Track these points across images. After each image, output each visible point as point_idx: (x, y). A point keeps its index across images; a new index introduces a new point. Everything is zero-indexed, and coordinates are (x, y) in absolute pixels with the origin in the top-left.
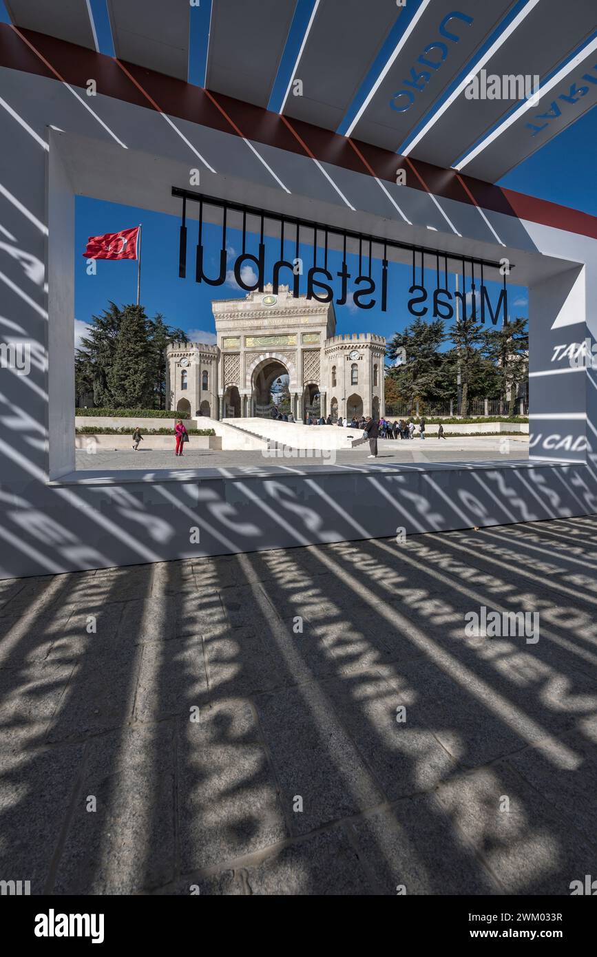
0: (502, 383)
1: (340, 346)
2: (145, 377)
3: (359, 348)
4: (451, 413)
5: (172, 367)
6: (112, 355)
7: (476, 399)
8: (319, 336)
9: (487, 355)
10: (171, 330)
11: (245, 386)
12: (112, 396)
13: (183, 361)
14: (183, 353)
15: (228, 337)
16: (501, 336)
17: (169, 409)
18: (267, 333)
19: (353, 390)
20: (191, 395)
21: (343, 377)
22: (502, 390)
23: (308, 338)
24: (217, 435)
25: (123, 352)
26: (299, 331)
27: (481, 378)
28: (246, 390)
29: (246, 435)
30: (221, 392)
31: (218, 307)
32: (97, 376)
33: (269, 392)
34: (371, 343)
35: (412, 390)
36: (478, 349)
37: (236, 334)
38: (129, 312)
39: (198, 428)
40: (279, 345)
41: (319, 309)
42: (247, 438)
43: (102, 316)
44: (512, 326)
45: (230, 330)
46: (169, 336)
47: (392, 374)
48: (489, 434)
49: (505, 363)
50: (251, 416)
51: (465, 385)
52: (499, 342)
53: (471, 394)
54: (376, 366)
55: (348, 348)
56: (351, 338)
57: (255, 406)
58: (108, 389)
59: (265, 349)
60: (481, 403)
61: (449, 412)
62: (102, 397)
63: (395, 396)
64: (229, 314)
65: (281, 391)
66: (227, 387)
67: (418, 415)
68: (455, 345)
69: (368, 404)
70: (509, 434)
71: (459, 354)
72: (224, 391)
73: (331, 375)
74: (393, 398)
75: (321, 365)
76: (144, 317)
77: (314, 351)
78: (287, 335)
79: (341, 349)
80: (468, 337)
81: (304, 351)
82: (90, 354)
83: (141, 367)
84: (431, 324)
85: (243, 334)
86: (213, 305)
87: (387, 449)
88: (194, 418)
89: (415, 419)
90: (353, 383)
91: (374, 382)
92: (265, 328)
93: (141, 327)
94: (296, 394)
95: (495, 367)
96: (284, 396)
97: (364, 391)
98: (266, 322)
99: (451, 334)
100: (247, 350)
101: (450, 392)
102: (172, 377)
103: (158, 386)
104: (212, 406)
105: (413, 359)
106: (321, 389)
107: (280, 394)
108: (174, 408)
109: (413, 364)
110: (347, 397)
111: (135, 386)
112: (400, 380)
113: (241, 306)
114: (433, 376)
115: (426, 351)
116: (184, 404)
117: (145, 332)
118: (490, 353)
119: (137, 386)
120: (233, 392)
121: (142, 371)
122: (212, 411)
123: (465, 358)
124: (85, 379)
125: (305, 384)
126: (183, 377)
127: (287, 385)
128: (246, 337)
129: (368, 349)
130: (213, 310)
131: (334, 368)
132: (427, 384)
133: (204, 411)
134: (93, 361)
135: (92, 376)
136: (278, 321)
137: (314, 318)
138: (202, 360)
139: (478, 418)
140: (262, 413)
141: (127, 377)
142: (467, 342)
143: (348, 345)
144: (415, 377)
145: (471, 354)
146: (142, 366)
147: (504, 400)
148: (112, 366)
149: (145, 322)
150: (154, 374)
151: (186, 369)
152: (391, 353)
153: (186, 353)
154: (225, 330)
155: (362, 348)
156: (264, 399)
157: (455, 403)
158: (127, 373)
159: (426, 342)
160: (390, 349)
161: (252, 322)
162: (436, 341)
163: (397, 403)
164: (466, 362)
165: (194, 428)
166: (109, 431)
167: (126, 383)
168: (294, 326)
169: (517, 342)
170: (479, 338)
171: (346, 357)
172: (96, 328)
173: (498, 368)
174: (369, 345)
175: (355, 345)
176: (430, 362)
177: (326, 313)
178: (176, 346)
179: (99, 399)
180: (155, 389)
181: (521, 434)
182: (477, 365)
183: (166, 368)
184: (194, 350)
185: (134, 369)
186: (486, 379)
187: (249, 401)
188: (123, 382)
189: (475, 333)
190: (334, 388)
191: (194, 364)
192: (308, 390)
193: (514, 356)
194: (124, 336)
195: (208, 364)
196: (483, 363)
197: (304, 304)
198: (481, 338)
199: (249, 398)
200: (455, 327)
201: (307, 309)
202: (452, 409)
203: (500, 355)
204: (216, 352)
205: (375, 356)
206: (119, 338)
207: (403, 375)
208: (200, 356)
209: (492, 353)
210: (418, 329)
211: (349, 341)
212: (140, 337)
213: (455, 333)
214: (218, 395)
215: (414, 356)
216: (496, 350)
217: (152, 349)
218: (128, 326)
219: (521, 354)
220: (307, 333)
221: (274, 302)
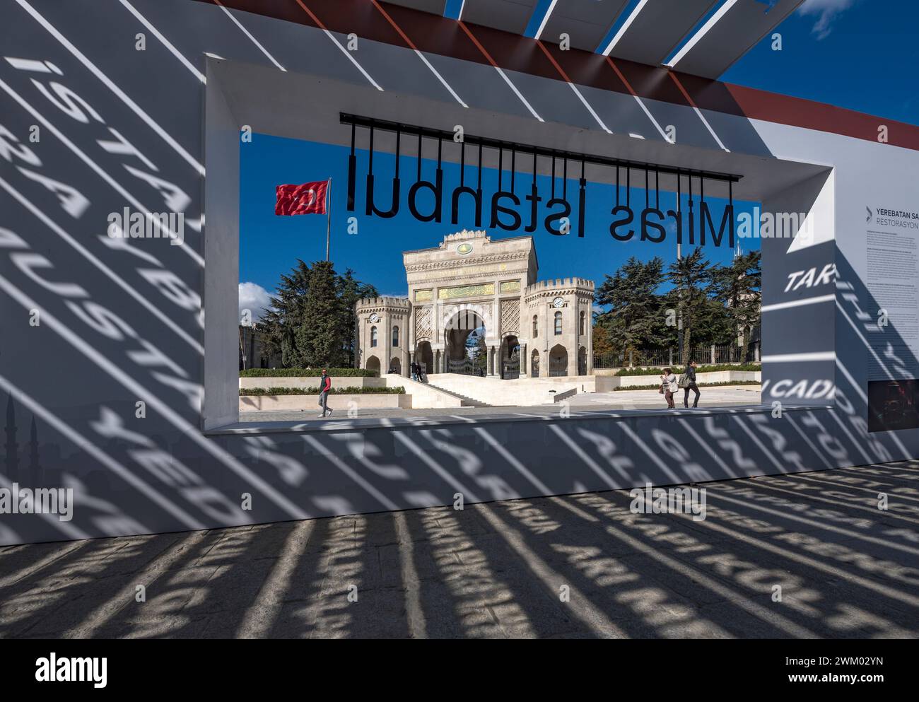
0: (733, 326)
1: (542, 293)
2: (333, 336)
3: (563, 294)
4: (671, 363)
5: (361, 324)
6: (301, 314)
7: (701, 345)
8: (518, 284)
9: (714, 295)
10: (361, 286)
11: (438, 341)
12: (300, 356)
13: (373, 317)
14: (372, 309)
15: (421, 290)
16: (732, 272)
17: (358, 367)
18: (462, 283)
19: (557, 340)
20: (381, 353)
21: (545, 327)
22: (733, 334)
23: (507, 287)
24: (407, 393)
25: (312, 310)
26: (497, 279)
27: (707, 322)
28: (439, 345)
29: (438, 392)
30: (412, 348)
31: (409, 259)
32: (286, 336)
33: (464, 346)
34: (577, 288)
35: (624, 338)
36: (704, 289)
37: (428, 286)
38: (318, 269)
39: (388, 386)
40: (474, 295)
41: (519, 254)
42: (438, 396)
43: (290, 274)
44: (744, 261)
45: (422, 282)
46: (359, 292)
47: (602, 321)
48: (716, 384)
49: (736, 303)
50: (444, 373)
51: (688, 331)
52: (728, 280)
53: (695, 340)
54: (582, 313)
55: (551, 295)
56: (554, 284)
57: (448, 361)
58: (296, 349)
59: (459, 300)
60: (707, 351)
61: (668, 361)
62: (290, 357)
63: (605, 346)
64: (422, 266)
65: (476, 345)
66: (418, 342)
67: (631, 365)
68: (676, 286)
69: (574, 355)
70: (742, 383)
71: (680, 296)
72: (415, 346)
73: (532, 325)
74: (603, 347)
75: (520, 315)
76: (333, 273)
77: (513, 300)
78: (483, 284)
79: (543, 296)
80: (692, 275)
81: (502, 300)
82: (279, 314)
83: (329, 325)
84: (647, 264)
85: (435, 285)
86: (405, 257)
87: (594, 404)
88: (384, 375)
89: (628, 369)
90: (556, 333)
91: (580, 330)
92: (459, 278)
93: (330, 284)
94: (493, 347)
95: (724, 308)
96: (480, 350)
97: (569, 342)
98: (460, 272)
99: (671, 273)
100: (440, 302)
101: (670, 339)
102: (361, 334)
103: (347, 345)
104: (403, 363)
105: (626, 303)
106: (520, 341)
107: (476, 349)
108: (363, 366)
109: (626, 309)
110: (550, 349)
111: (323, 345)
112: (611, 328)
113: (434, 255)
114: (649, 321)
115: (640, 295)
116: (374, 362)
117: (334, 289)
118: (717, 292)
119: (326, 345)
120: (425, 347)
121: (331, 329)
122: (402, 368)
123: (688, 300)
124: (274, 340)
125: (503, 336)
126: (372, 334)
127: (483, 338)
128: (439, 288)
129: (574, 295)
130: (404, 262)
131: (535, 317)
132: (642, 330)
133: (394, 368)
134: (282, 321)
135: (280, 336)
136: (474, 270)
137: (513, 264)
138: (393, 315)
139: (703, 367)
140: (456, 368)
141: (315, 335)
142: (689, 282)
143: (551, 292)
144: (628, 324)
145: (695, 295)
146: (331, 324)
147: (735, 345)
148: (300, 325)
149: (334, 278)
150: (342, 332)
151: (376, 325)
152: (600, 298)
153: (375, 309)
154: (416, 283)
155: (567, 294)
156: (458, 354)
157: (675, 351)
158: (316, 332)
159: (640, 284)
160: (599, 294)
161: (446, 272)
162: (653, 282)
163: (606, 354)
164: (689, 303)
165: (383, 386)
166: (296, 392)
167: (315, 342)
168: (491, 274)
169: (751, 279)
170: (704, 277)
171: (549, 305)
172: (284, 288)
173: (727, 310)
174: (575, 290)
175: (559, 292)
176: (645, 305)
177: (527, 258)
178: (366, 301)
179: (288, 359)
180: (344, 348)
181: (755, 383)
182: (702, 306)
183: (355, 325)
184: (384, 305)
185: (323, 327)
186: (713, 322)
187: (442, 356)
188: (311, 342)
189: (699, 271)
190: (536, 339)
191: (384, 320)
192: (507, 343)
193: (748, 296)
194: (312, 294)
195: (398, 318)
196: (709, 304)
197: (502, 250)
198: (706, 276)
199: (442, 354)
200: (675, 266)
201: (506, 256)
202: (671, 358)
203: (730, 295)
204: (407, 306)
205: (581, 302)
206: (307, 296)
207: (614, 323)
208: (391, 311)
209: (721, 293)
210: (632, 270)
211: (553, 287)
212: (329, 294)
213: (675, 272)
214: (409, 352)
215: (626, 299)
216: (726, 289)
217: (341, 306)
218: (317, 283)
219: (755, 293)
220: (506, 281)
221: (469, 250)
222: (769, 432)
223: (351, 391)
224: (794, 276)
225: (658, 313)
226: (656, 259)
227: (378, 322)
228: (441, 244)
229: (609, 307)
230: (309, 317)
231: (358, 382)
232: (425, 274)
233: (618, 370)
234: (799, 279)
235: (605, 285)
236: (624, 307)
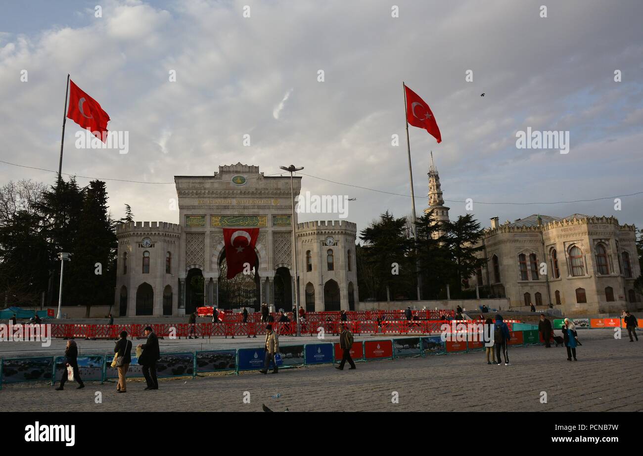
1: (316, 232)
3: (334, 234)
11: (211, 268)
13: (146, 241)
14: (144, 232)
15: (192, 216)
18: (236, 213)
19: (330, 276)
20: (154, 279)
21: (318, 262)
23: (280, 221)
26: (270, 212)
28: (212, 273)
30: (183, 275)
31: (182, 183)
34: (346, 230)
37: (202, 212)
40: (248, 224)
41: (290, 192)
45: (194, 208)
55: (324, 234)
64: (195, 191)
69: (344, 291)
72: (186, 273)
73: (305, 260)
75: (292, 248)
78: (256, 216)
81: (274, 233)
85: (208, 212)
90: (330, 268)
91: (348, 267)
92: (233, 208)
94: (267, 278)
97: (340, 277)
98: (234, 202)
100: (213, 229)
104: (175, 291)
106: (293, 273)
110: (324, 282)
113: (207, 184)
122: (174, 297)
125: (277, 268)
128: (213, 217)
129: (343, 236)
131: (308, 252)
136: (248, 202)
137: (284, 200)
138: (167, 240)
143: (323, 231)
151: (149, 249)
153: (149, 233)
154: (188, 208)
155: (337, 234)
161: (219, 200)
168: (264, 207)
171: (321, 243)
174: (344, 231)
175: (330, 231)
187: (214, 285)
190: (310, 273)
191: (157, 245)
192: (279, 274)
195: (171, 244)
197: (275, 186)
199: (215, 282)
201: (278, 190)
204: (179, 231)
205: (348, 242)
208: (165, 236)
214: (179, 279)
220: (279, 215)
221: (244, 182)
227: (151, 246)
232: (197, 201)
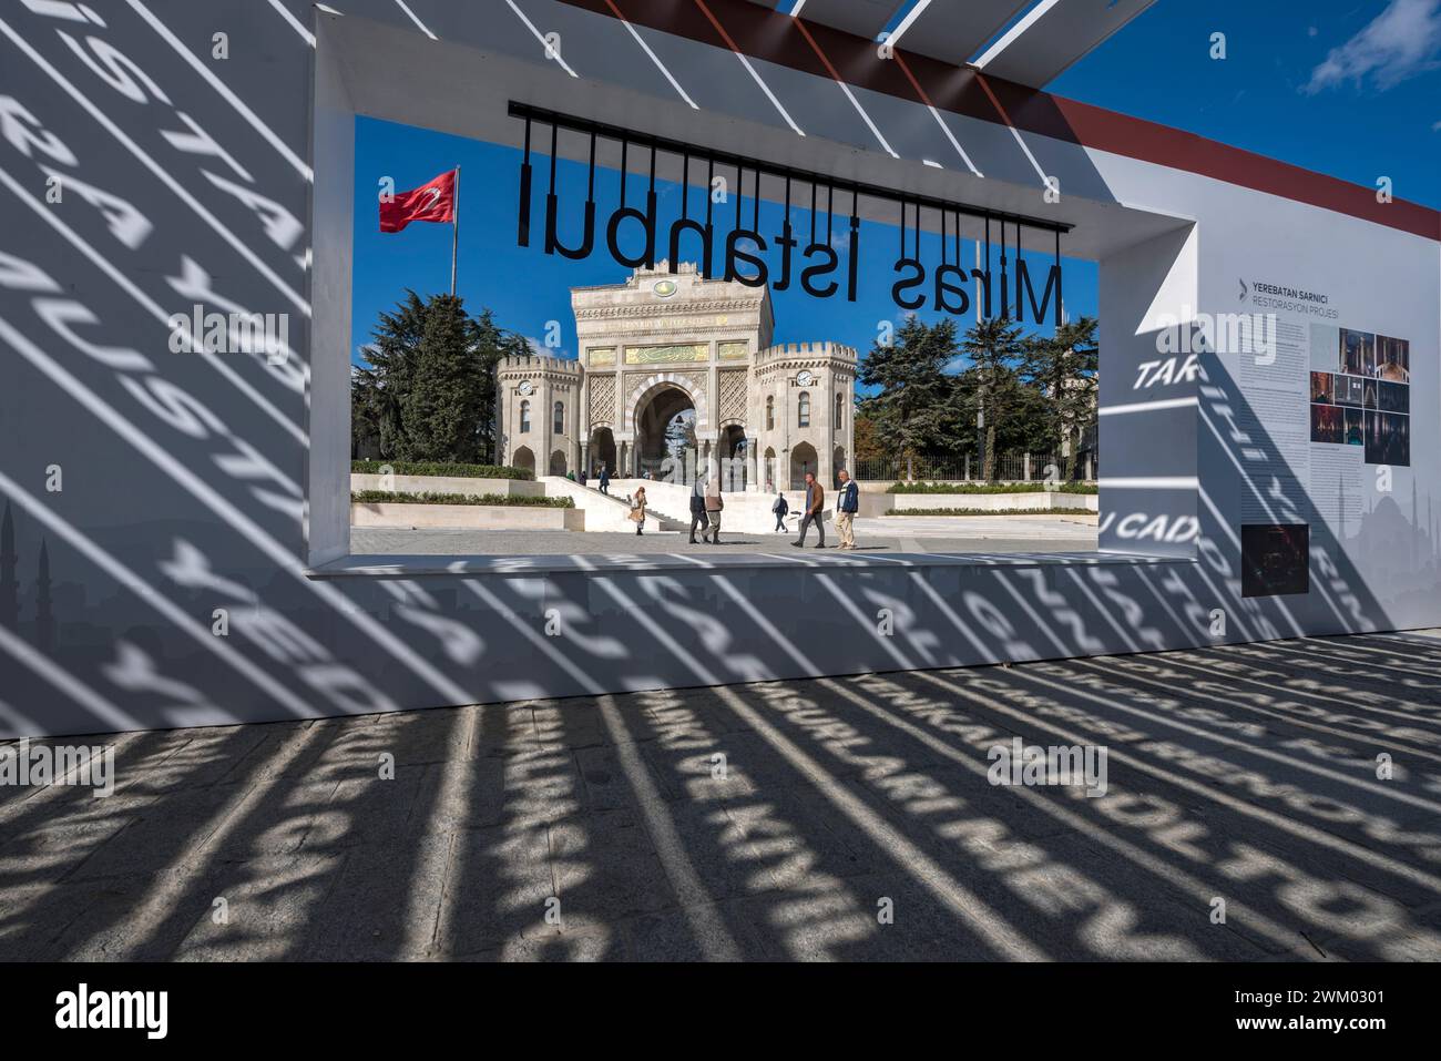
0: (1055, 426)
1: (781, 363)
2: (462, 412)
3: (812, 366)
4: (967, 476)
5: (506, 395)
6: (410, 376)
7: (1010, 452)
8: (745, 347)
9: (1028, 378)
10: (505, 336)
11: (624, 428)
12: (409, 441)
13: (524, 385)
14: (523, 373)
15: (597, 348)
16: (1053, 346)
17: (501, 463)
18: (661, 341)
19: (802, 436)
20: (536, 442)
21: (784, 414)
22: (1055, 437)
23: (728, 350)
24: (577, 507)
25: (428, 370)
26: (713, 338)
27: (1019, 418)
28: (625, 434)
30: (584, 438)
31: (581, 299)
32: (386, 410)
33: (664, 437)
34: (832, 358)
35: (900, 436)
36: (1014, 369)
37: (610, 342)
39: (547, 495)
40: (679, 361)
41: (746, 302)
43: (394, 312)
44: (1072, 331)
45: (600, 336)
46: (502, 345)
47: (868, 410)
48: (1032, 512)
49: (1059, 392)
50: (632, 477)
51: (991, 430)
52: (1050, 358)
53: (1001, 444)
54: (839, 397)
55: (794, 367)
56: (799, 350)
57: (639, 460)
58: (402, 429)
59: (656, 367)
60: (1018, 460)
61: (964, 474)
62: (393, 443)
63: (872, 447)
64: (599, 310)
65: (681, 436)
66: (593, 428)
67: (910, 478)
68: (975, 362)
69: (827, 459)
70: (1067, 511)
71: (980, 377)
72: (589, 435)
73: (765, 411)
74: (869, 449)
75: (748, 394)
76: (463, 314)
77: (737, 371)
78: (692, 344)
79: (782, 367)
80: (997, 348)
81: (720, 370)
82: (375, 374)
83: (456, 396)
84: (934, 327)
85: (620, 342)
86: (573, 296)
88: (541, 478)
89: (906, 484)
90: (801, 425)
91: (836, 422)
92: (657, 332)
93: (458, 330)
94: (707, 441)
95: (1043, 398)
96: (687, 444)
97: (819, 437)
98: (658, 324)
99: (968, 343)
100: (627, 368)
101: (966, 441)
102: (505, 411)
103: (482, 427)
104: (570, 460)
105: (903, 384)
106: (748, 433)
107: (680, 442)
108: (508, 462)
109: (903, 393)
110: (791, 447)
111: (446, 425)
112: (880, 420)
113: (618, 296)
114: (937, 413)
115: (924, 373)
116: (525, 456)
117: (463, 339)
118: (1033, 375)
119: (450, 427)
120: (604, 438)
121: (458, 402)
123: (992, 384)
124: (366, 414)
125: (723, 426)
126: (523, 412)
127: (691, 427)
128: (626, 347)
129: (827, 369)
130: (573, 304)
131: (770, 398)
132: (926, 426)
133: (557, 467)
134: (380, 385)
135: (378, 409)
136: (679, 322)
137: (736, 317)
138: (555, 385)
139: (1013, 484)
141: (433, 410)
142: (995, 357)
143: (793, 362)
144: (905, 416)
145: (1002, 376)
146: (458, 393)
147: (1058, 454)
148: (410, 392)
149: (463, 323)
150: (476, 407)
151: (529, 398)
152: (865, 374)
153: (528, 373)
154: (591, 336)
155: (818, 366)
156: (654, 449)
157: (973, 459)
158: (434, 405)
159: (924, 357)
160: (863, 368)
161: (636, 322)
162: (942, 356)
163: (874, 458)
164: (993, 390)
165: (539, 495)
166: (404, 498)
167: (433, 421)
168: (704, 330)
169: (1081, 357)
170: (1015, 351)
171: (790, 382)
172: (385, 333)
173: (1048, 401)
174: (829, 361)
175: (805, 362)
176: (931, 389)
177: (758, 308)
178: (513, 360)
179: (389, 446)
180: (477, 432)
181: (1087, 512)
182: (1011, 394)
183: (497, 397)
184: (542, 367)
185: (445, 398)
186: (1027, 418)
187: (630, 452)
188: (427, 420)
189: (1008, 342)
190: (770, 432)
191: (540, 392)
192: (727, 435)
193: (1076, 382)
194: (429, 345)
195: (563, 390)
196: (1022, 392)
197: (721, 295)
198: (1018, 351)
199: (629, 448)
200: (974, 332)
201: (727, 303)
202: (967, 469)
203: (1051, 380)
204: (577, 371)
205: (838, 380)
206: (422, 348)
207: (884, 411)
208: (551, 378)
209: (1037, 376)
210: (912, 335)
211: (796, 355)
212: (456, 347)
213: (974, 341)
214: (579, 443)
215: (903, 379)
216: (1045, 370)
217: (474, 366)
218: (437, 329)
219: (1086, 378)
220: (726, 342)
221: (672, 290)
222: (1119, 599)
223: (490, 500)
224: (1146, 367)
225: (949, 401)
226: (947, 320)
227: (532, 394)
228: (629, 279)
229: (878, 389)
230: (424, 381)
231: (501, 487)
232: (604, 324)
233: (891, 484)
234: (1153, 371)
235: (873, 355)
236: (900, 390)
